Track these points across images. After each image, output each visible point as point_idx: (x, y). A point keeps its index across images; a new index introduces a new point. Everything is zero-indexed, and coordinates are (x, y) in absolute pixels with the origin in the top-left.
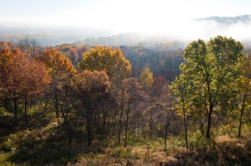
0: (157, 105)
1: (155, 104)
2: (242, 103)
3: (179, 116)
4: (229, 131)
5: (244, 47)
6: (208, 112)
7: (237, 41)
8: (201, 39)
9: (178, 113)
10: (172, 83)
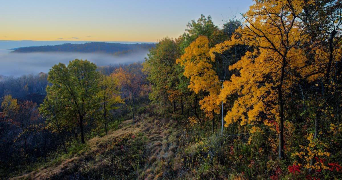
0: (30, 129)
1: (27, 129)
2: (104, 109)
3: (54, 133)
4: (98, 133)
5: (97, 66)
6: (79, 123)
7: (91, 63)
8: (61, 63)
9: (53, 130)
10: (41, 105)
